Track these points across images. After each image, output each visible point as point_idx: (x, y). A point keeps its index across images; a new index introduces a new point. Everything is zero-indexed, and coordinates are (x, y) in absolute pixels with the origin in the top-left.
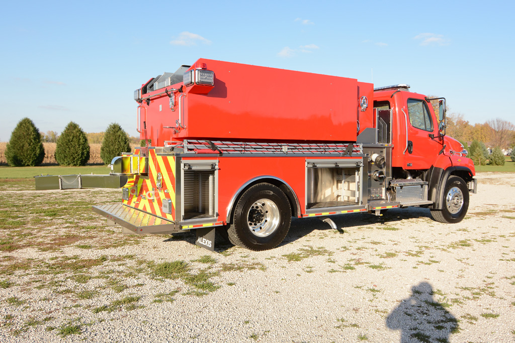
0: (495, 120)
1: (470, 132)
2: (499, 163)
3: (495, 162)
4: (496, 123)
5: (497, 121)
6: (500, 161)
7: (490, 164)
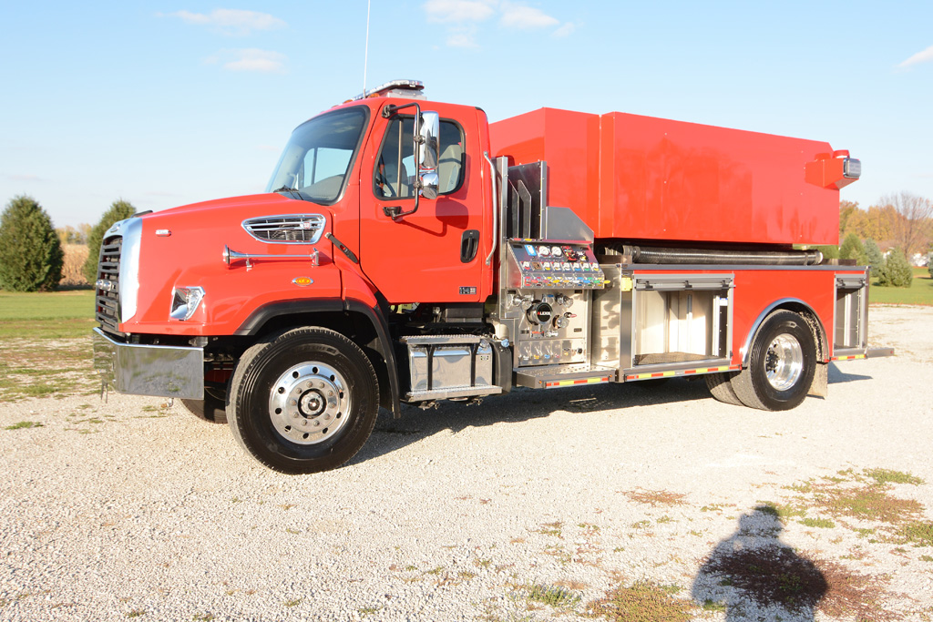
0: (899, 195)
1: (858, 221)
2: (900, 281)
3: (892, 280)
4: (900, 200)
5: (903, 197)
6: (902, 277)
7: (882, 283)
